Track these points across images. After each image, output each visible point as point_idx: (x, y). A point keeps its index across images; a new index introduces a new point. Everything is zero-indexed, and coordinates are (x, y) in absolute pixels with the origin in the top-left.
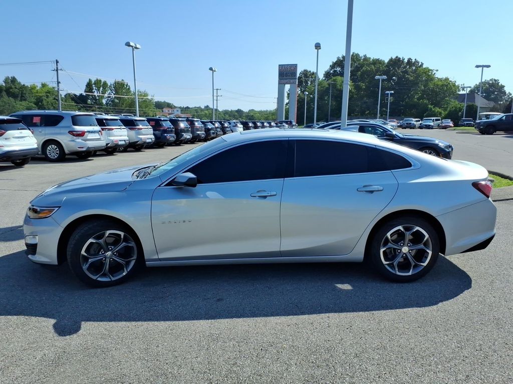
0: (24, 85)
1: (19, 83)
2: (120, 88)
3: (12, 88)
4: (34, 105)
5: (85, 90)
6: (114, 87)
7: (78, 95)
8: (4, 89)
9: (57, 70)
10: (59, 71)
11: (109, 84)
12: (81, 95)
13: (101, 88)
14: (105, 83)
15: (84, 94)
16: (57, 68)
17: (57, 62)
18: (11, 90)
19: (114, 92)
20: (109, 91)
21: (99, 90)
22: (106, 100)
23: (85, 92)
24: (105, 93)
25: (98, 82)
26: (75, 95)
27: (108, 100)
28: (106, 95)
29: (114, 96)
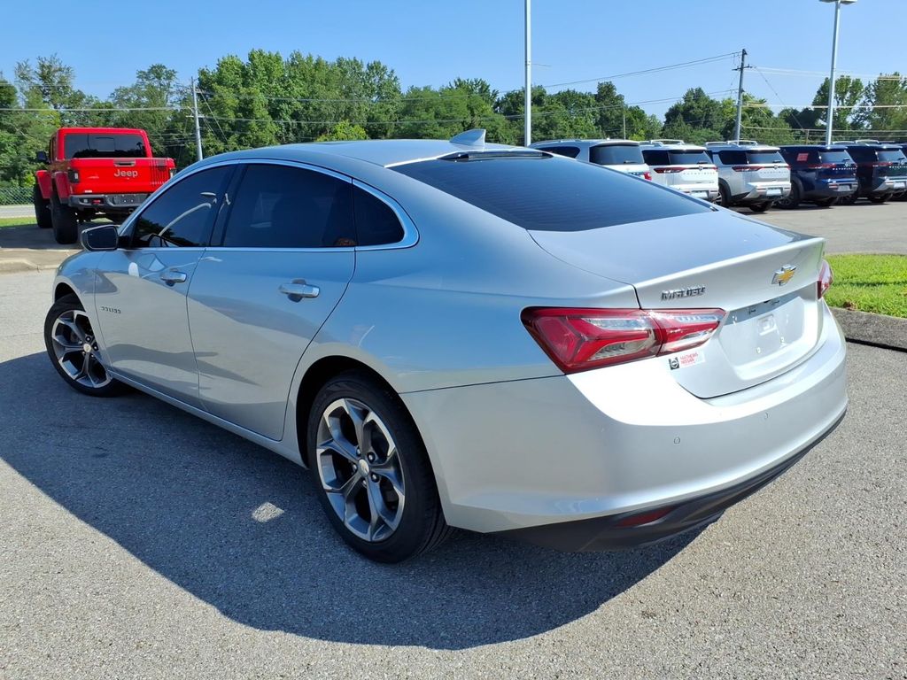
0: (712, 101)
1: (706, 99)
2: (887, 90)
3: (693, 108)
4: (719, 135)
5: (815, 100)
6: (875, 90)
7: (800, 111)
8: (682, 110)
9: (742, 69)
10: (745, 70)
11: (865, 85)
12: (806, 110)
13: (848, 94)
14: (857, 84)
15: (812, 108)
16: (742, 65)
17: (744, 53)
18: (691, 111)
19: (873, 100)
20: (864, 98)
21: (842, 99)
22: (854, 117)
23: (814, 104)
24: (854, 103)
25: (843, 84)
26: (795, 112)
27: (858, 116)
28: (856, 107)
29: (872, 108)
